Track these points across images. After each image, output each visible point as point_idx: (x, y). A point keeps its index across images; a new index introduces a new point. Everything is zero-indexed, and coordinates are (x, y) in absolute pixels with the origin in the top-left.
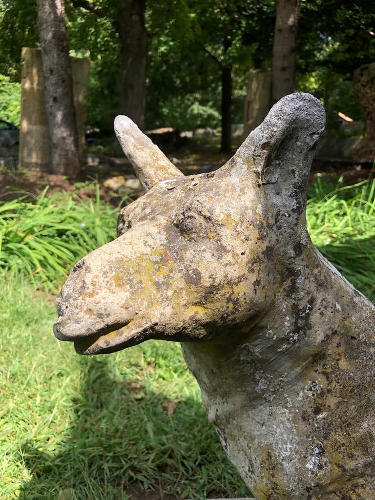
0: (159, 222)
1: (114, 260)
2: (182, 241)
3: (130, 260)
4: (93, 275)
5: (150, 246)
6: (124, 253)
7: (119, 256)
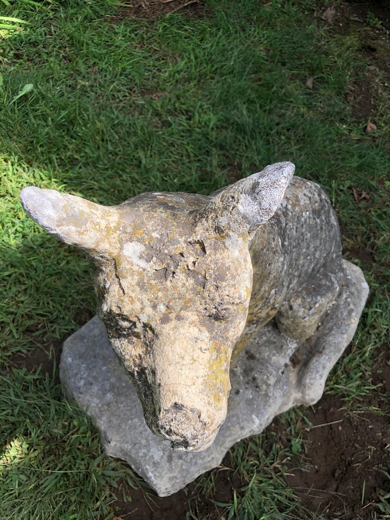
0: (190, 320)
1: (203, 387)
2: (220, 326)
3: (208, 375)
4: (205, 412)
5: (206, 350)
6: (202, 374)
7: (201, 380)
